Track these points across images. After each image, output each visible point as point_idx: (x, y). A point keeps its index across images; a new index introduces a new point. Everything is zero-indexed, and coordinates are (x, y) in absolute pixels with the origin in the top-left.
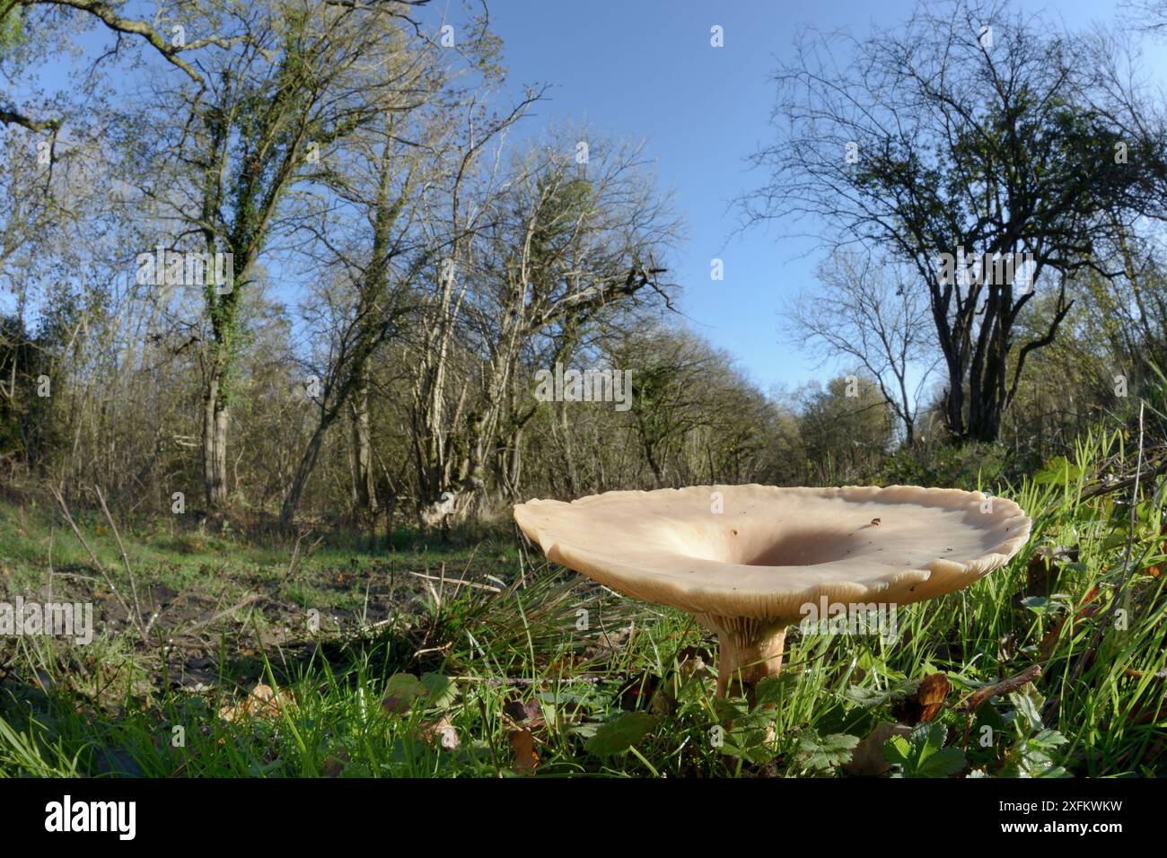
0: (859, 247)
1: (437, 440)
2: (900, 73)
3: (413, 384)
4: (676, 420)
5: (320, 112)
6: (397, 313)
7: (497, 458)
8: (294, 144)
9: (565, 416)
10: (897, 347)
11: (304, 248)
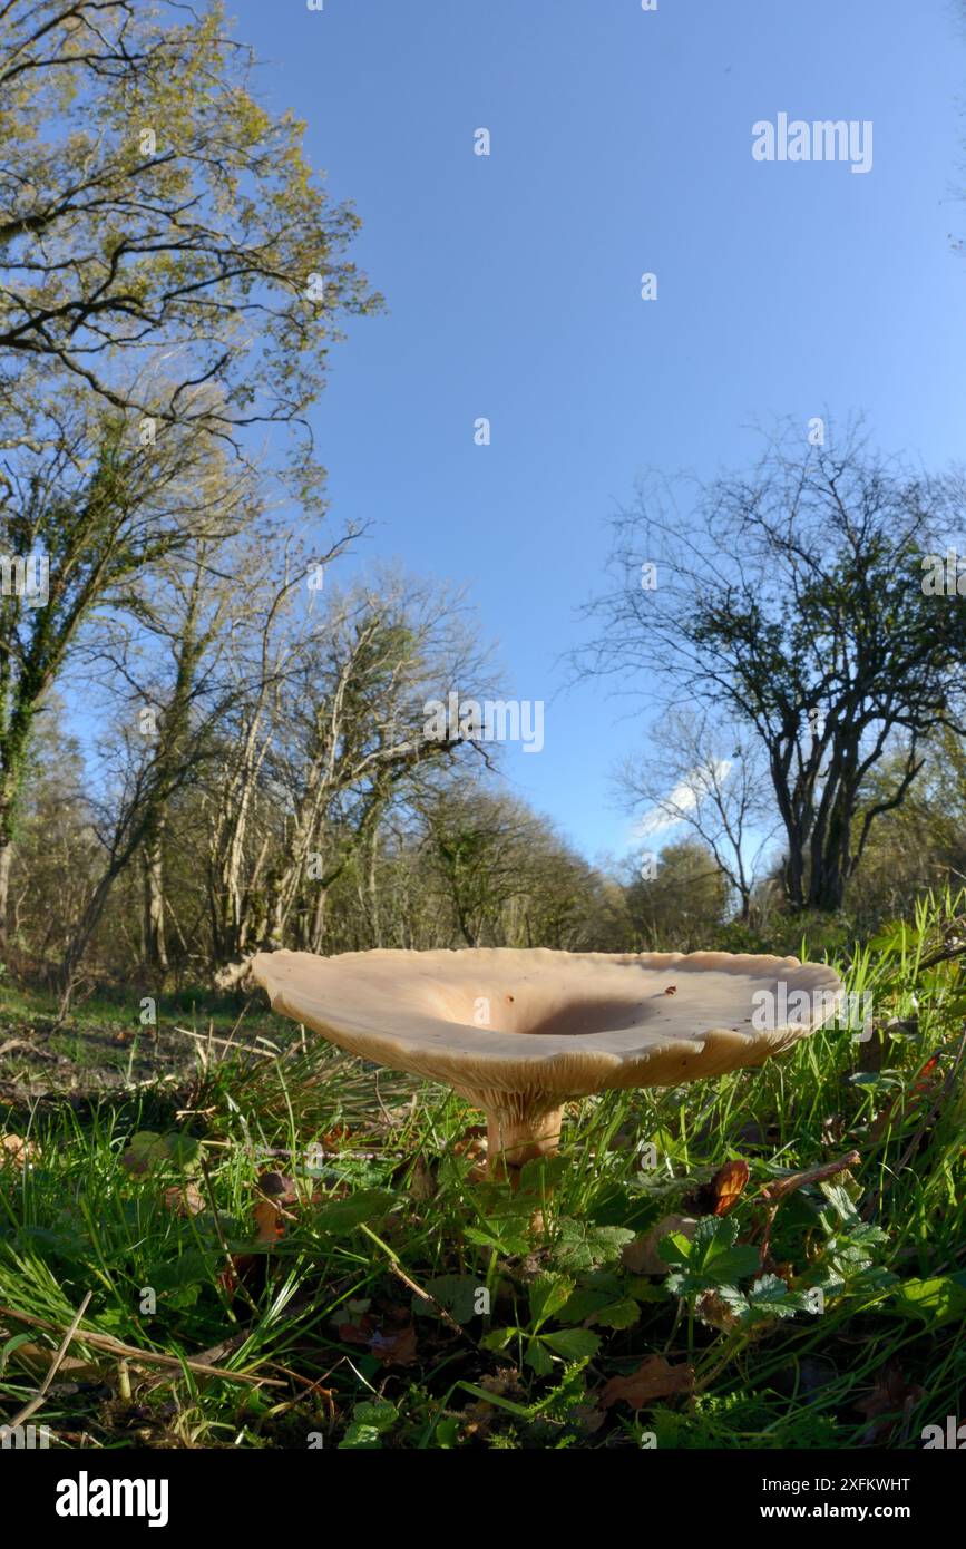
0: (694, 705)
1: (234, 897)
2: (746, 519)
3: (210, 836)
4: (492, 888)
5: (129, 532)
6: (196, 758)
7: (298, 919)
8: (100, 564)
9: (373, 878)
10: (733, 812)
11: (103, 679)
